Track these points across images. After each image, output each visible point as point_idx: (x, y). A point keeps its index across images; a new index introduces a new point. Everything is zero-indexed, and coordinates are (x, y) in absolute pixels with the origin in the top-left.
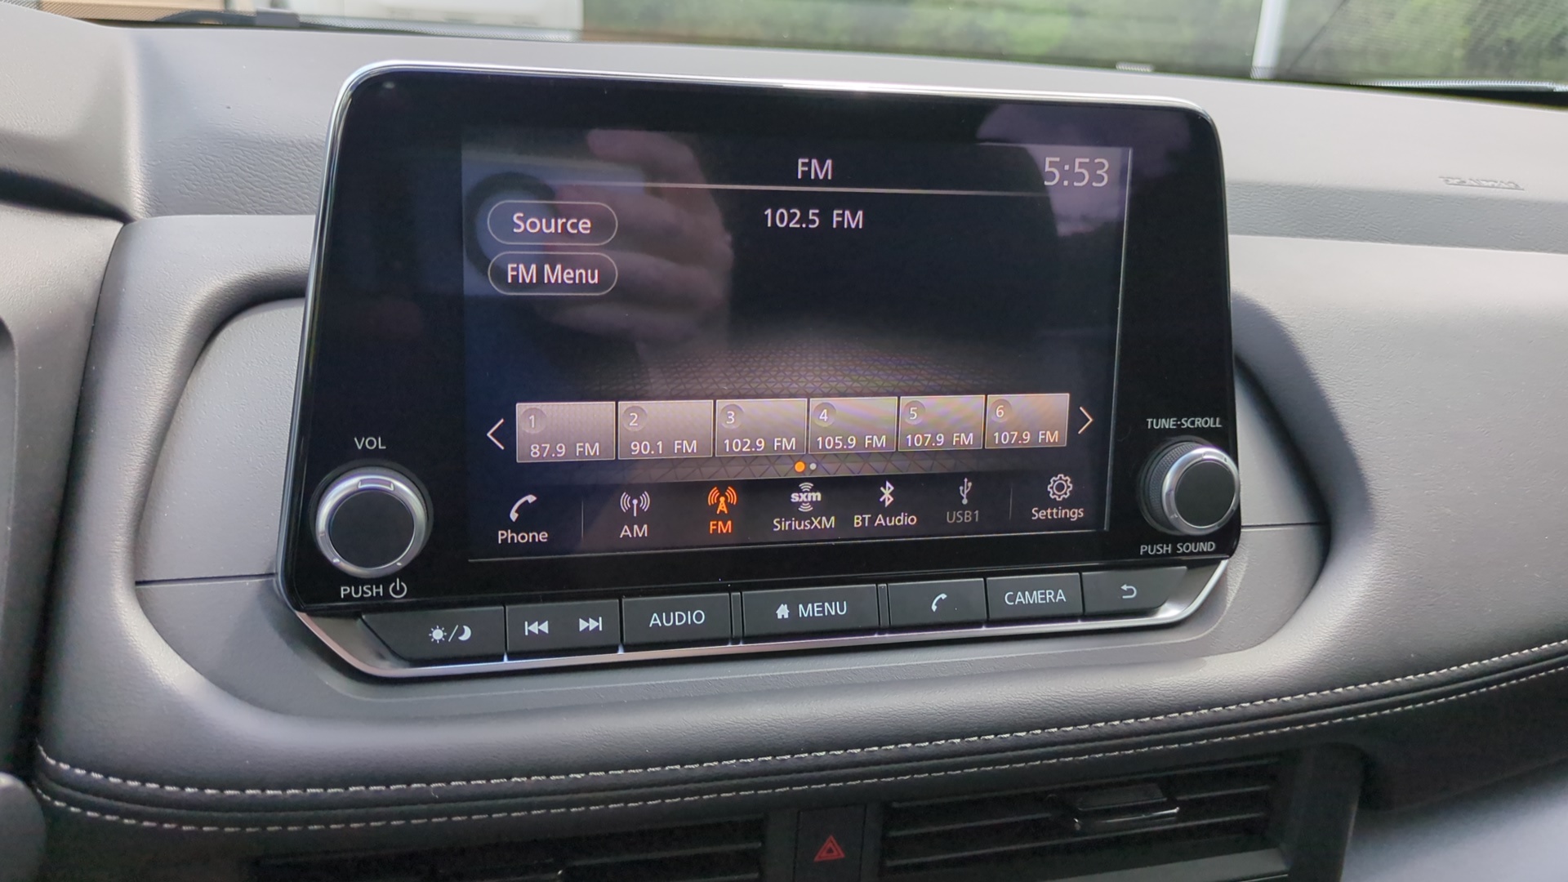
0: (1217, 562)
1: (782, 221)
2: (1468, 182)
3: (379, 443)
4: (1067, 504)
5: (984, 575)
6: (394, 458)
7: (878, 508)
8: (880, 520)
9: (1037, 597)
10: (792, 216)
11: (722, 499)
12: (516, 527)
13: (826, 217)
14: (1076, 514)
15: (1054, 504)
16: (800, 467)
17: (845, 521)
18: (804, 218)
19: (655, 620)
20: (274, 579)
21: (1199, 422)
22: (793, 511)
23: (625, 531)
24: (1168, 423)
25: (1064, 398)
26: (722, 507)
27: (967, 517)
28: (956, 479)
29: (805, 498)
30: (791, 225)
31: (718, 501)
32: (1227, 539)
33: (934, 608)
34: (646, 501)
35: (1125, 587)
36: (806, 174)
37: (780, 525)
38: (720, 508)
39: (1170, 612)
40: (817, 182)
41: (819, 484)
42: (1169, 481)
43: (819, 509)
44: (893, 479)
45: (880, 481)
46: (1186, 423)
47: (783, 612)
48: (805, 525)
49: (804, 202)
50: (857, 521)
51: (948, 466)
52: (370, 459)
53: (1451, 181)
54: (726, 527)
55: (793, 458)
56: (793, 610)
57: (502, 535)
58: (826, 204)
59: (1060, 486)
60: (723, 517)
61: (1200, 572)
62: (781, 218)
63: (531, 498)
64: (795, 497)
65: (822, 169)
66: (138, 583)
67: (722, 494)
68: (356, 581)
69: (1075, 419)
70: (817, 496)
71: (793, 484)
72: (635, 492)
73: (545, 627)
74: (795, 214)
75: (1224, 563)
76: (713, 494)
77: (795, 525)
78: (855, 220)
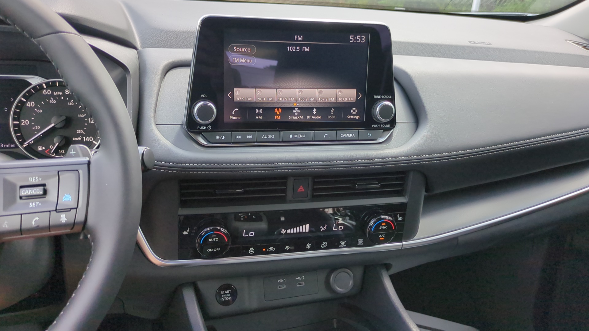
0: (391, 130)
1: (291, 49)
2: (476, 43)
3: (206, 96)
4: (355, 115)
5: (336, 130)
6: (210, 99)
7: (312, 114)
8: (313, 117)
9: (348, 135)
11: (278, 111)
12: (234, 116)
13: (301, 48)
14: (358, 117)
15: (352, 115)
16: (295, 105)
17: (305, 117)
18: (297, 49)
19: (263, 137)
20: (183, 125)
21: (386, 96)
22: (293, 114)
23: (257, 117)
24: (379, 97)
25: (354, 91)
26: (278, 113)
27: (333, 117)
28: (330, 108)
29: (296, 111)
30: (293, 50)
31: (277, 112)
32: (393, 123)
33: (325, 137)
34: (261, 111)
35: (368, 134)
36: (297, 39)
37: (291, 117)
38: (277, 113)
39: (381, 140)
40: (299, 41)
41: (299, 108)
42: (378, 109)
43: (299, 114)
44: (316, 108)
45: (313, 108)
46: (383, 97)
47: (291, 136)
48: (296, 118)
49: (296, 45)
50: (308, 117)
51: (328, 105)
52: (204, 99)
53: (471, 42)
54: (279, 118)
55: (294, 103)
56: (293, 136)
57: (231, 117)
58: (301, 45)
59: (354, 111)
60: (278, 115)
61: (386, 132)
63: (237, 109)
64: (294, 111)
65: (300, 38)
66: (156, 125)
67: (278, 110)
68: (201, 125)
69: (357, 96)
70: (299, 111)
71: (293, 108)
72: (259, 109)
73: (240, 137)
74: (294, 48)
75: (392, 130)
76: (276, 110)
77: (294, 118)
78: (307, 49)
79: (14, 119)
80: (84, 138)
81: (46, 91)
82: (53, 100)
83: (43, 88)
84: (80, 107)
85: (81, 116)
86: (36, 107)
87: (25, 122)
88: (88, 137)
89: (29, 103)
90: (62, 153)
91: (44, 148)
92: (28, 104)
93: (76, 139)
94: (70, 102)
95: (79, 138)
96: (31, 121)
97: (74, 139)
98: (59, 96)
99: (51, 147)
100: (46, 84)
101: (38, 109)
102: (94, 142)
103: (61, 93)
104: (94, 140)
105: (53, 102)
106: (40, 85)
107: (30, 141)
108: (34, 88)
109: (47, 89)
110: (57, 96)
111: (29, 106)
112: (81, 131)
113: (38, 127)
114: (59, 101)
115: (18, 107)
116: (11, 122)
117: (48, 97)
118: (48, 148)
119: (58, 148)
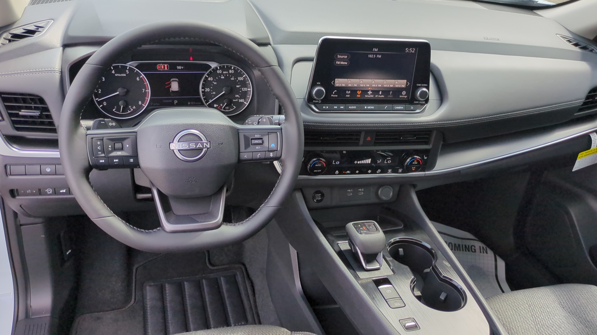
0: (425, 105)
3: (320, 83)
4: (405, 95)
5: (392, 104)
6: (322, 85)
7: (379, 94)
8: (379, 96)
9: (399, 108)
10: (372, 56)
12: (334, 94)
13: (376, 56)
14: (406, 97)
15: (403, 95)
16: (369, 89)
17: (375, 96)
18: (373, 56)
19: (350, 107)
20: (305, 99)
21: (424, 85)
22: (368, 94)
23: (347, 96)
24: (420, 85)
25: (406, 81)
26: (359, 93)
27: (391, 96)
28: (390, 91)
29: (370, 93)
32: (427, 101)
33: (385, 108)
34: (350, 92)
35: (412, 107)
36: (374, 50)
37: (366, 96)
39: (418, 111)
40: (375, 51)
41: (372, 91)
42: (419, 93)
43: (371, 94)
44: (382, 91)
45: (380, 91)
46: (422, 85)
47: (366, 107)
48: (369, 96)
49: (373, 54)
50: (376, 96)
51: (389, 89)
52: (319, 85)
54: (359, 96)
55: (368, 87)
56: (367, 107)
57: (332, 95)
58: (376, 54)
59: (404, 93)
60: (359, 95)
61: (422, 106)
62: (370, 56)
63: (336, 91)
64: (368, 93)
65: (376, 50)
67: (359, 91)
68: (317, 100)
69: (407, 84)
70: (371, 93)
71: (368, 91)
72: (348, 91)
73: (336, 107)
75: (426, 105)
76: (358, 92)
77: (368, 96)
78: (380, 56)
79: (202, 89)
80: (239, 100)
81: (219, 71)
82: (223, 76)
83: (218, 69)
84: (237, 81)
85: (238, 86)
86: (213, 81)
87: (208, 90)
88: (241, 100)
89: (209, 78)
90: (227, 109)
91: (217, 105)
92: (209, 79)
93: (235, 100)
94: (232, 78)
95: (237, 100)
96: (210, 89)
97: (233, 100)
98: (226, 74)
99: (221, 105)
100: (219, 67)
101: (215, 82)
102: (245, 102)
103: (227, 72)
104: (245, 101)
105: (223, 77)
106: (217, 68)
107: (211, 101)
108: (213, 70)
109: (219, 70)
110: (225, 74)
111: (210, 80)
112: (238, 96)
113: (214, 93)
114: (226, 77)
115: (204, 81)
116: (201, 90)
117: (220, 74)
118: (219, 105)
119: (226, 106)
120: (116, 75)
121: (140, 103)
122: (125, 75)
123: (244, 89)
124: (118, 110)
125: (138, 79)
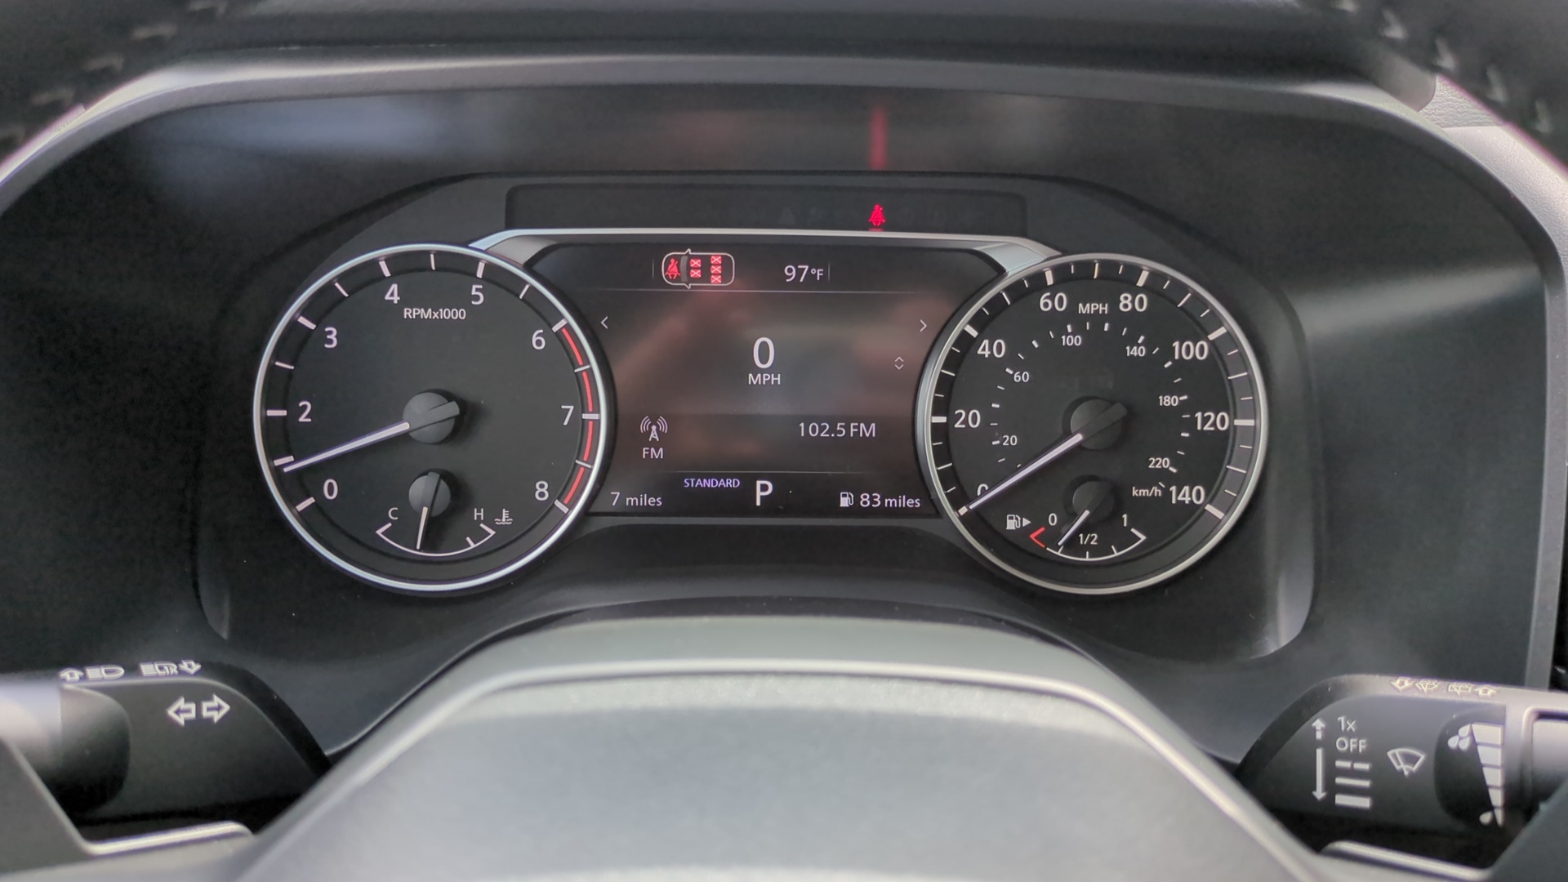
79: (936, 412)
80: (1173, 489)
81: (1052, 298)
82: (1074, 334)
83: (1045, 287)
84: (1169, 364)
85: (1167, 401)
86: (1011, 359)
87: (969, 418)
88: (1186, 489)
89: (986, 342)
90: (1088, 547)
91: (1026, 522)
92: (984, 349)
93: (1144, 492)
94: (1134, 343)
95: (1156, 491)
96: (988, 415)
97: (1134, 493)
98: (1097, 318)
99: (1053, 519)
100: (1056, 270)
101: (1019, 367)
102: (1209, 508)
103: (1104, 308)
104: (1210, 500)
105: (1073, 340)
106: (1037, 279)
107: (985, 495)
108: (1016, 289)
109: (1054, 290)
110: (1087, 317)
111: (987, 353)
112: (1164, 463)
113: (1012, 440)
114: (1093, 339)
115: (952, 362)
116: (926, 419)
117: (1056, 321)
118: (1039, 520)
119: (1085, 528)
120: (408, 313)
121: (542, 490)
122: (460, 314)
123: (1213, 421)
124: (403, 531)
125: (538, 341)
